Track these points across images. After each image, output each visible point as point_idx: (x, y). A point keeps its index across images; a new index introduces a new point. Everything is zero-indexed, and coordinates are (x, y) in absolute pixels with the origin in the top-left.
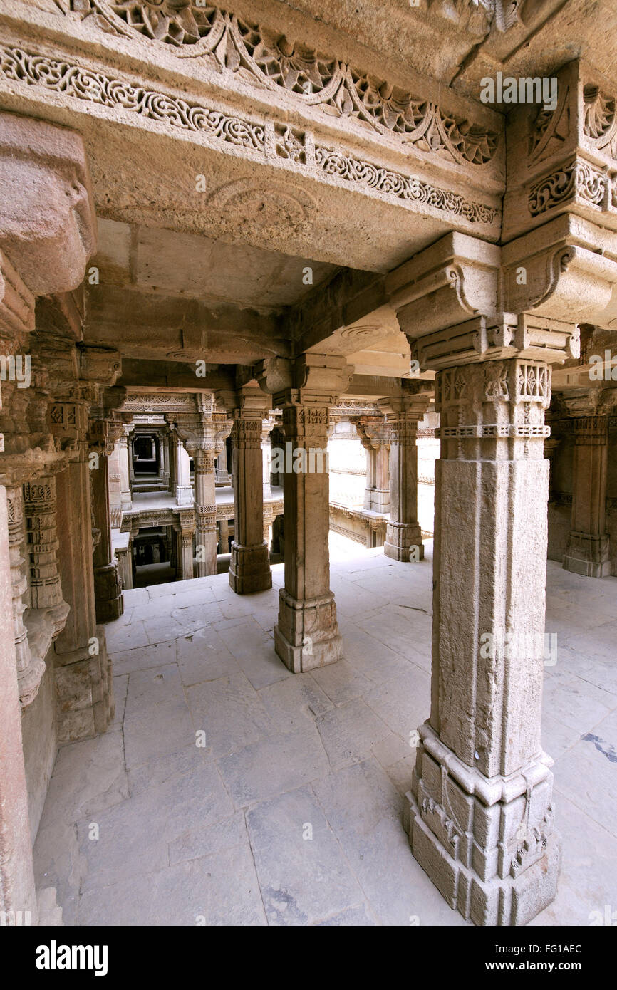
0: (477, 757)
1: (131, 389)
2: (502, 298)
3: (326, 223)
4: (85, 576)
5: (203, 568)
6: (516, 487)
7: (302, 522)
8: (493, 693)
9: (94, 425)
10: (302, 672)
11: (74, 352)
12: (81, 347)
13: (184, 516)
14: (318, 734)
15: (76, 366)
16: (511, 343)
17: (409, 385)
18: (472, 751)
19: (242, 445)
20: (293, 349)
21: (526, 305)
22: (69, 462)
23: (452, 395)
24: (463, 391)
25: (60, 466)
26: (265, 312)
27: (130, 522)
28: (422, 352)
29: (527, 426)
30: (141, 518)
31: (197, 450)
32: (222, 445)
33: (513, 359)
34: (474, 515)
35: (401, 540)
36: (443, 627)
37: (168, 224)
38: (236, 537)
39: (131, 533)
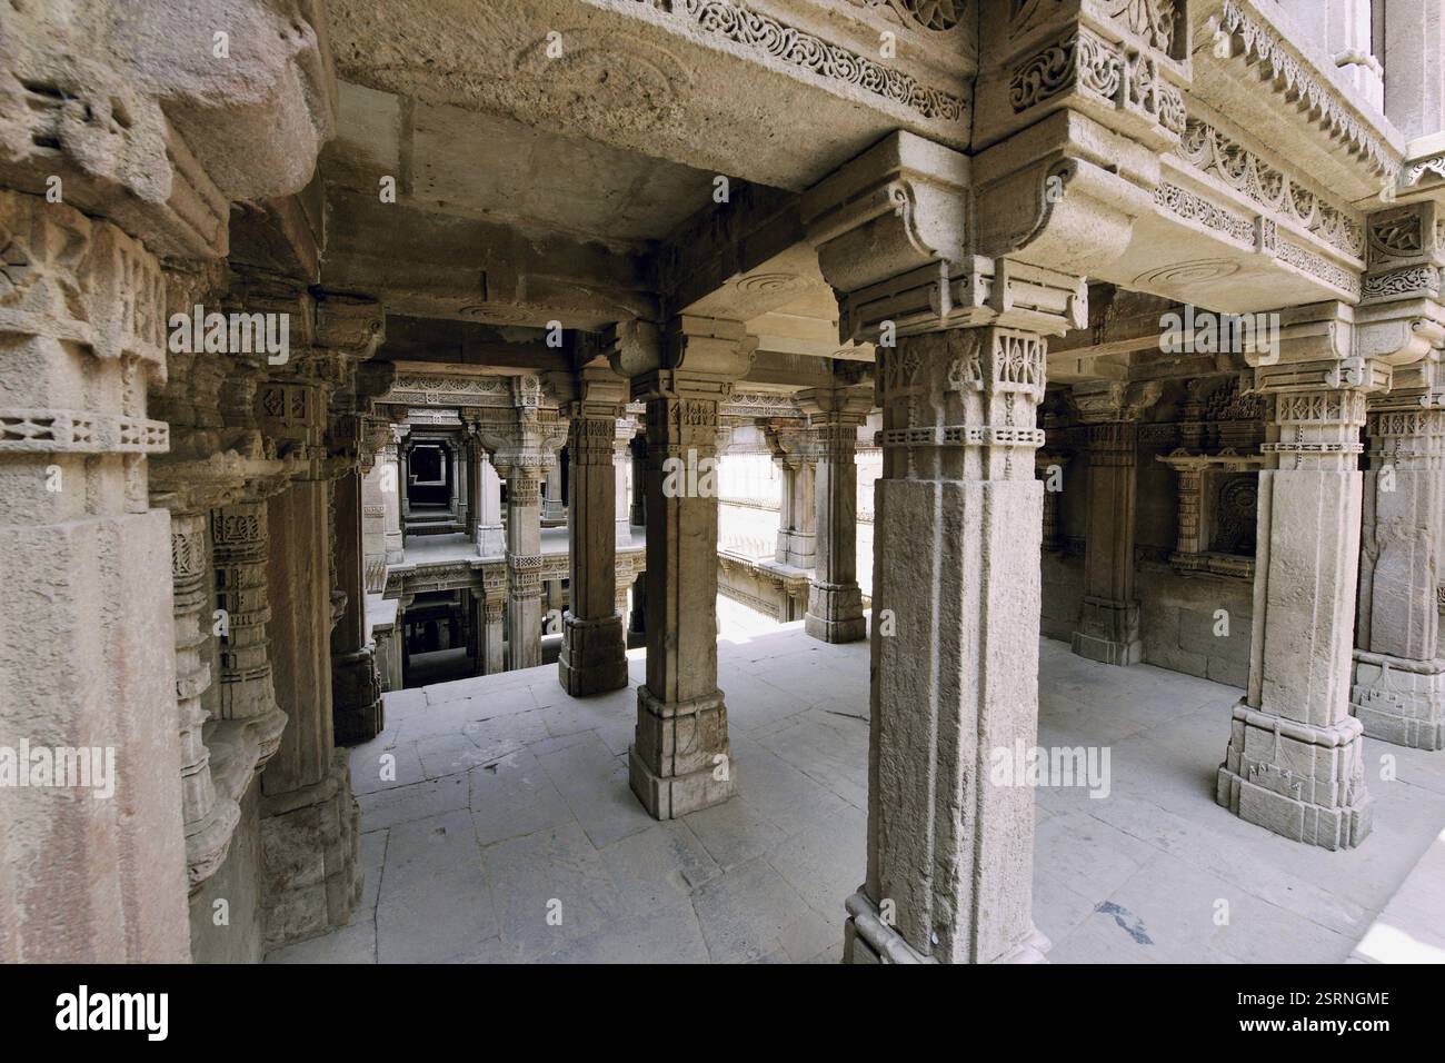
0: (936, 941)
1: (402, 367)
2: (973, 233)
3: (705, 108)
4: (316, 666)
5: (519, 654)
6: (993, 522)
7: (675, 579)
8: (959, 838)
9: (339, 422)
10: (671, 818)
11: (305, 301)
12: (318, 294)
13: (490, 574)
14: (694, 917)
15: (308, 324)
16: (986, 302)
17: (844, 371)
18: (928, 932)
19: (583, 459)
20: (663, 306)
21: (1007, 246)
22: (292, 480)
23: (900, 380)
24: (915, 374)
25: (275, 486)
26: (620, 249)
27: (399, 583)
28: (855, 314)
29: (1010, 429)
30: (418, 576)
31: (512, 468)
32: (552, 459)
33: (989, 328)
34: (930, 564)
35: (830, 610)
36: (885, 739)
37: (455, 98)
38: (572, 606)
39: (401, 600)
